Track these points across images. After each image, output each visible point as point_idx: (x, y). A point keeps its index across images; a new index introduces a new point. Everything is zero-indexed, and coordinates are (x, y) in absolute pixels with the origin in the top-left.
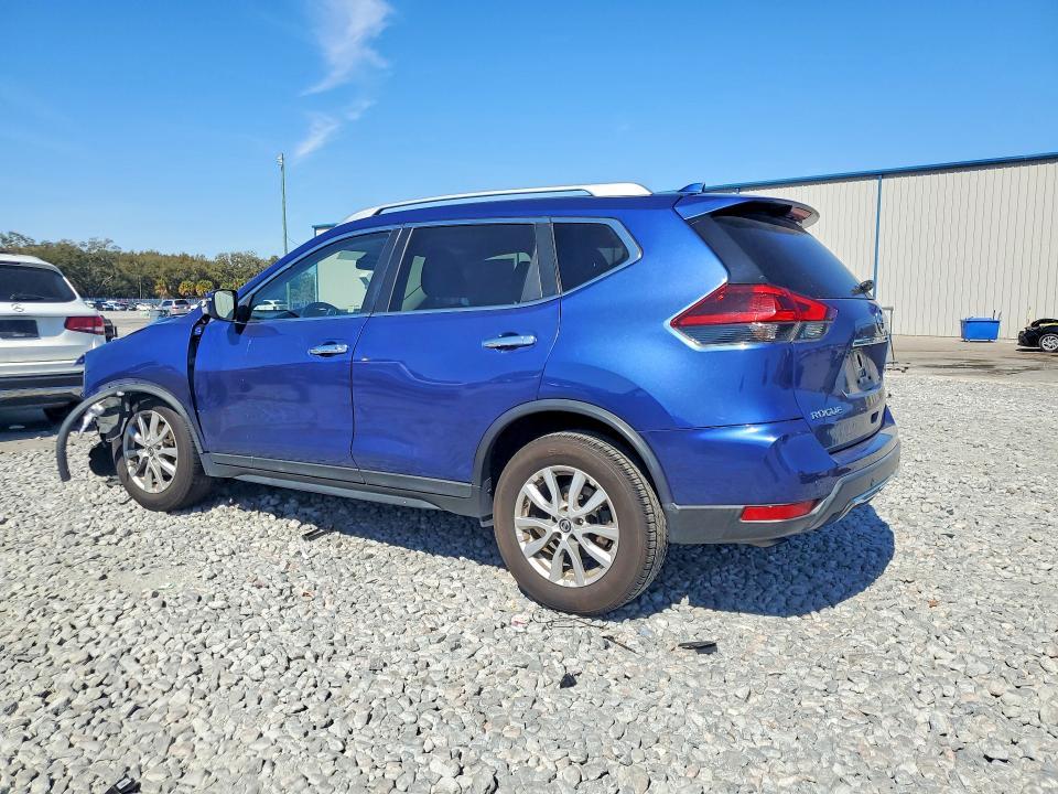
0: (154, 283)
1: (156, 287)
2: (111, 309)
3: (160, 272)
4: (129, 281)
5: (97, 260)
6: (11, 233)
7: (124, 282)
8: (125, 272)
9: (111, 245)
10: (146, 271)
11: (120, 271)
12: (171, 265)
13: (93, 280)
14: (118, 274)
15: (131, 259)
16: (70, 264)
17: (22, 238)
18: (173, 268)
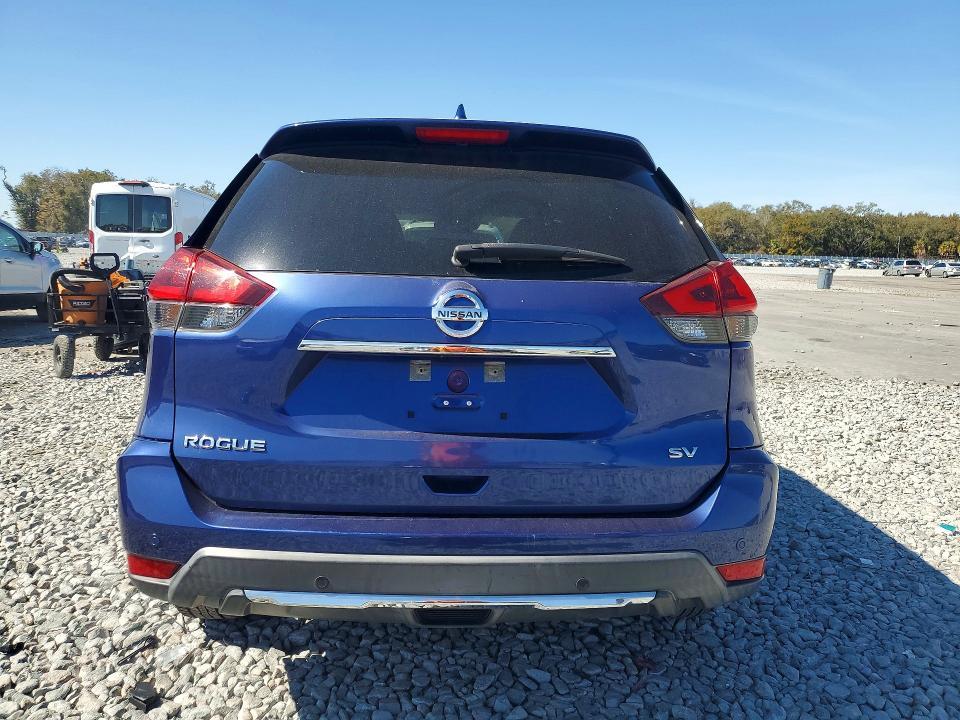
0: (914, 244)
1: (915, 247)
2: (864, 267)
3: (922, 234)
4: (887, 241)
5: (861, 221)
6: (795, 202)
7: (883, 243)
8: (886, 233)
9: (875, 208)
10: (907, 232)
11: (882, 232)
12: (933, 226)
13: (854, 241)
14: (879, 234)
15: (894, 221)
16: (836, 227)
17: (802, 205)
18: (936, 229)
